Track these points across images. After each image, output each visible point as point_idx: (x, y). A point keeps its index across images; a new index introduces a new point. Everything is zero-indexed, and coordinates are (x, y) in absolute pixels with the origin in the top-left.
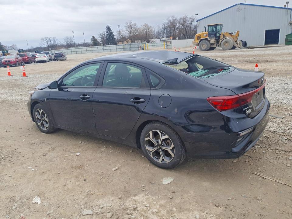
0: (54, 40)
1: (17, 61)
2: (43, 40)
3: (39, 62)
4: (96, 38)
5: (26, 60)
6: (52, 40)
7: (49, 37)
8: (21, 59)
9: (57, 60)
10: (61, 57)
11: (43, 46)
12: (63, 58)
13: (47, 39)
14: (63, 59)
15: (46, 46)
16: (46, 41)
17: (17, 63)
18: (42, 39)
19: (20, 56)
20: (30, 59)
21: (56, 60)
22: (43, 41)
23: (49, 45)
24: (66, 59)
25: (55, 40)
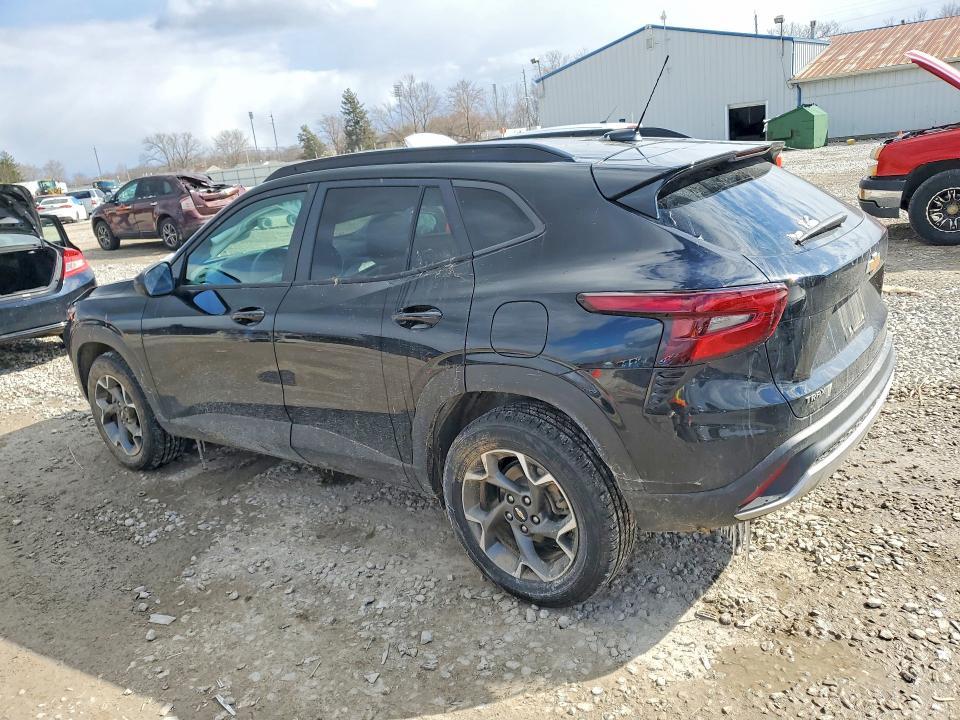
0: (187, 143)
4: (313, 132)
6: (180, 142)
13: (162, 142)
16: (161, 145)
18: (147, 141)
22: (151, 148)
23: (170, 159)
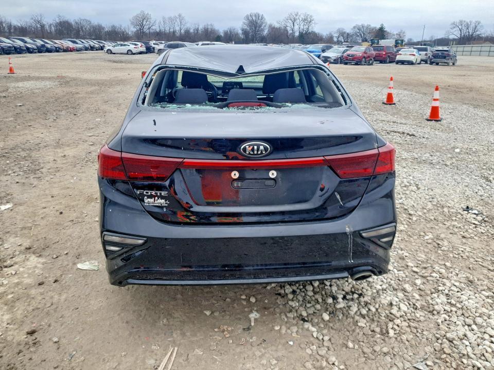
0: (476, 27)
1: (364, 57)
2: (454, 25)
3: (402, 62)
5: (382, 57)
6: (473, 25)
7: (468, 21)
8: (373, 54)
9: (437, 64)
10: (445, 58)
11: (451, 37)
12: (446, 61)
14: (446, 63)
15: (456, 37)
16: (460, 27)
17: (364, 59)
18: (453, 23)
19: (374, 50)
20: (389, 56)
21: (433, 62)
22: (454, 27)
23: (463, 35)
24: (454, 64)
25: (478, 27)
